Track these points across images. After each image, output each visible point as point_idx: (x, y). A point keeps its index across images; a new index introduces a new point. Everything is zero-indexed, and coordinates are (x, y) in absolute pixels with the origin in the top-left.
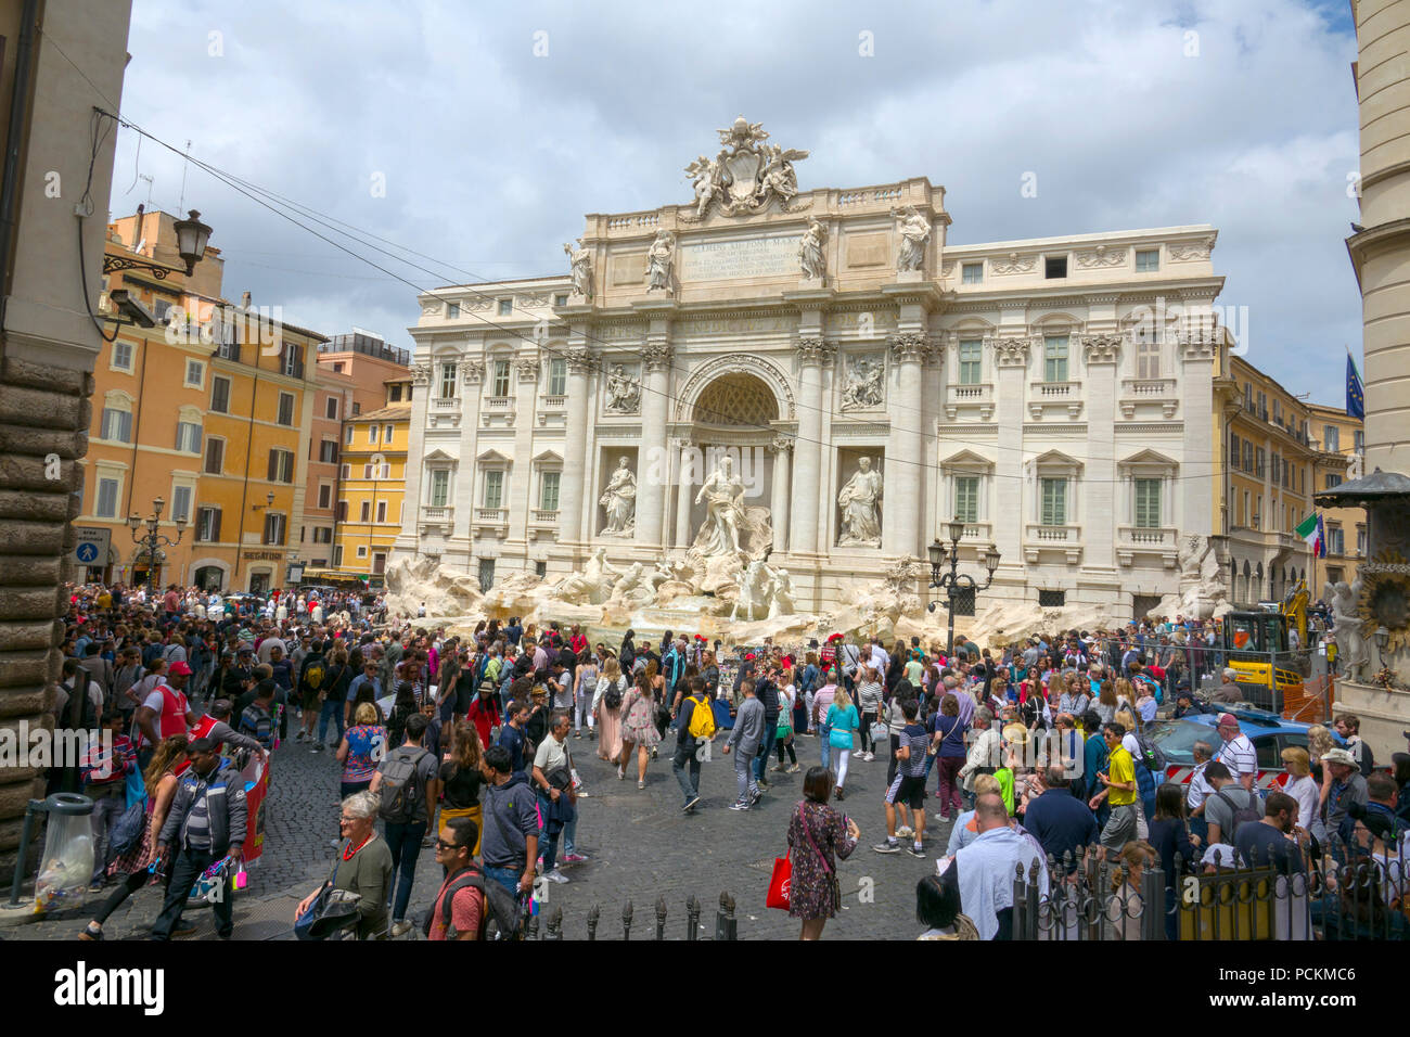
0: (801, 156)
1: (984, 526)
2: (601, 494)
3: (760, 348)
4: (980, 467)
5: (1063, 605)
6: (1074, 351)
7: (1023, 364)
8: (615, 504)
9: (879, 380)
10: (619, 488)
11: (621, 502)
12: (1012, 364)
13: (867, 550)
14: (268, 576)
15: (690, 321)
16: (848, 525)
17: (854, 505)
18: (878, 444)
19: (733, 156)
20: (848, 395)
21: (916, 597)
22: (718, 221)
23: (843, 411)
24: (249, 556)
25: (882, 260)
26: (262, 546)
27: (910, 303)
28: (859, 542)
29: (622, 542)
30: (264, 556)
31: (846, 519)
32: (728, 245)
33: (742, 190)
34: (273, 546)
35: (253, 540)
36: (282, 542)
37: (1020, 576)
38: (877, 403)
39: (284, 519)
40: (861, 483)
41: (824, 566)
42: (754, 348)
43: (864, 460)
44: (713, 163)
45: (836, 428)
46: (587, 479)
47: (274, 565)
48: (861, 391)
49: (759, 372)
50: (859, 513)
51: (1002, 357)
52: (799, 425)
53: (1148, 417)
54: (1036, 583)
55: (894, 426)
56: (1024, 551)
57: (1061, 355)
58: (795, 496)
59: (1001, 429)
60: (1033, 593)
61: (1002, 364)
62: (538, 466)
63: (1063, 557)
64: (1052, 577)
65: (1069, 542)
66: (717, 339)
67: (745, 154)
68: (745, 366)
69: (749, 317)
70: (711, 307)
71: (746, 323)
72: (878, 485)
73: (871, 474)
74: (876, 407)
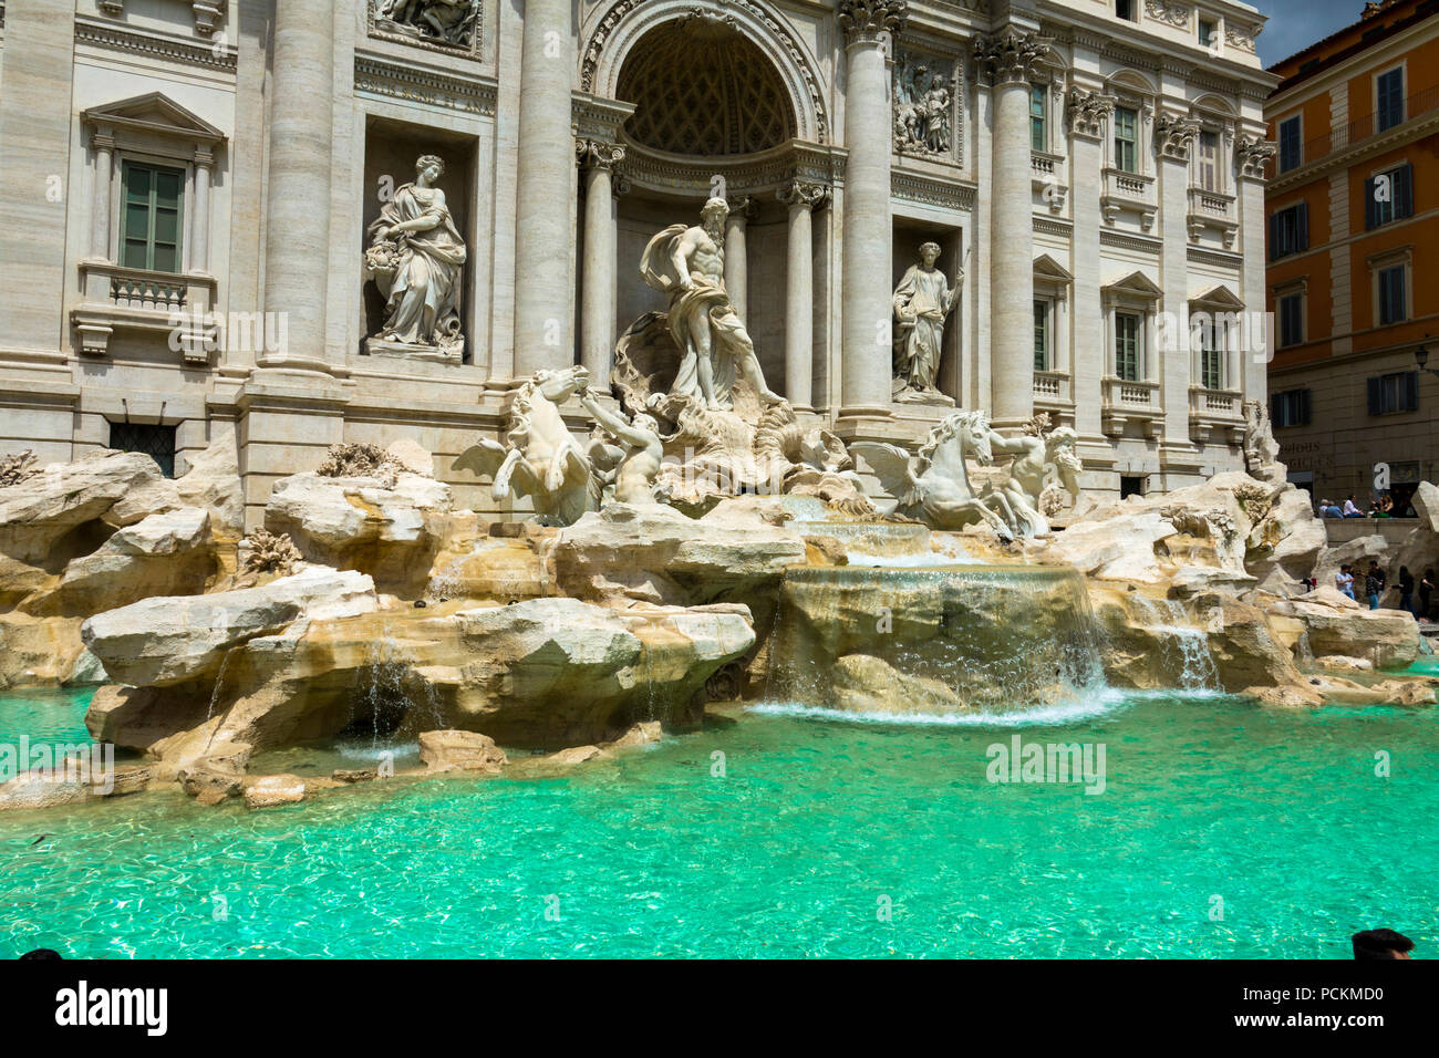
1: (1065, 378)
2: (368, 241)
4: (1057, 284)
6: (1145, 132)
7: (1099, 136)
8: (418, 274)
9: (949, 109)
10: (423, 233)
11: (437, 270)
12: (1087, 133)
13: (942, 409)
16: (910, 362)
17: (925, 327)
18: (951, 222)
20: (901, 123)
28: (924, 394)
29: (439, 372)
31: (912, 351)
37: (1110, 455)
38: (941, 150)
40: (927, 290)
43: (932, 249)
48: (923, 121)
49: (760, 34)
50: (926, 342)
51: (1078, 120)
52: (845, 160)
53: (1211, 244)
54: (1121, 467)
55: (984, 193)
56: (1106, 417)
57: (1126, 135)
58: (846, 296)
59: (1077, 232)
60: (1114, 481)
61: (1076, 130)
62: (104, 137)
63: (1143, 429)
64: (1135, 457)
65: (1151, 406)
68: (732, 12)
72: (949, 294)
73: (939, 276)
74: (942, 156)
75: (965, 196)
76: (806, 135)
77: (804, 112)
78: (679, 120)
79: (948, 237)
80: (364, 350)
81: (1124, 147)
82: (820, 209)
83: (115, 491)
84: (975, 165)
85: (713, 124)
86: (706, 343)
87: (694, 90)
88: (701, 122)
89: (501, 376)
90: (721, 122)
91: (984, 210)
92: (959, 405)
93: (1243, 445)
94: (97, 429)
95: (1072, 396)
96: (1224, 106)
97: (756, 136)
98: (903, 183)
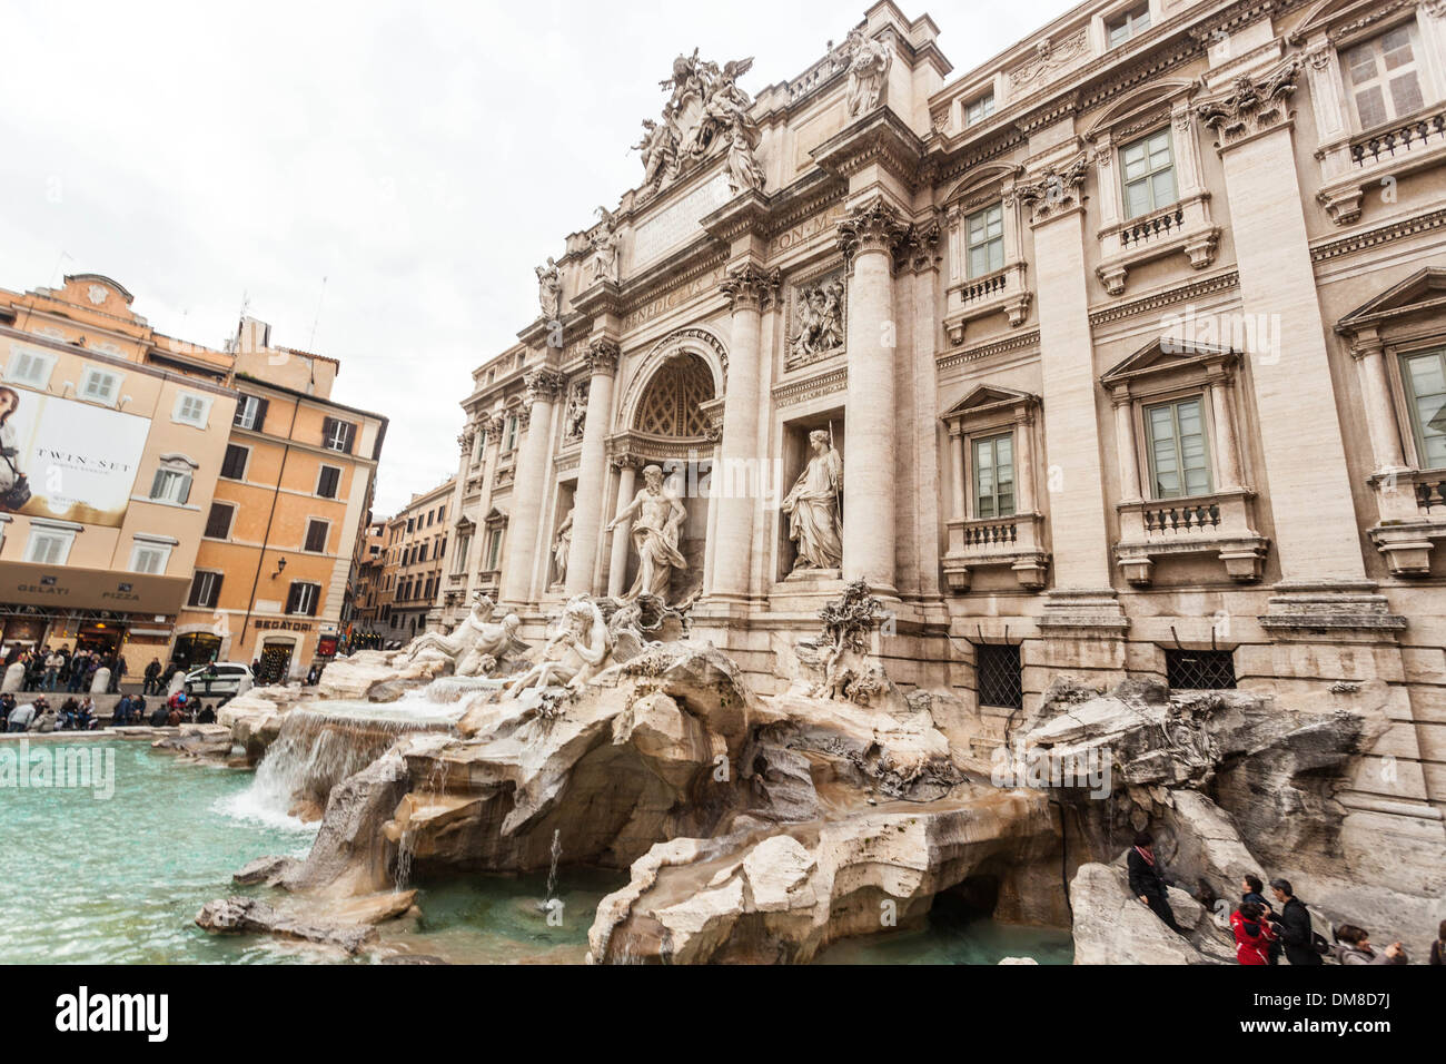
0: (748, 65)
1: (1024, 518)
3: (696, 316)
4: (1010, 408)
5: (1232, 685)
7: (1077, 204)
8: (562, 550)
9: (836, 308)
13: (820, 583)
14: (292, 647)
15: (636, 308)
18: (833, 407)
19: (681, 106)
20: (799, 345)
21: (876, 664)
22: (666, 183)
23: (789, 368)
24: (261, 624)
26: (283, 615)
27: (862, 166)
28: (809, 571)
30: (284, 626)
31: (792, 534)
32: (674, 209)
33: (688, 141)
34: (299, 615)
35: (270, 608)
36: (312, 612)
37: (1113, 617)
38: (837, 344)
39: (317, 589)
40: (816, 473)
41: (756, 613)
42: (692, 318)
43: (818, 437)
44: (661, 122)
45: (778, 395)
46: (542, 522)
47: (300, 637)
48: (816, 335)
49: (695, 345)
50: (809, 523)
51: (1037, 209)
56: (1116, 561)
59: (1043, 334)
61: (1037, 220)
63: (1220, 569)
65: (1219, 531)
66: (657, 320)
67: (689, 98)
68: (682, 344)
69: (687, 281)
70: (644, 281)
71: (685, 290)
74: (836, 351)
77: (718, 378)
95: (1044, 539)
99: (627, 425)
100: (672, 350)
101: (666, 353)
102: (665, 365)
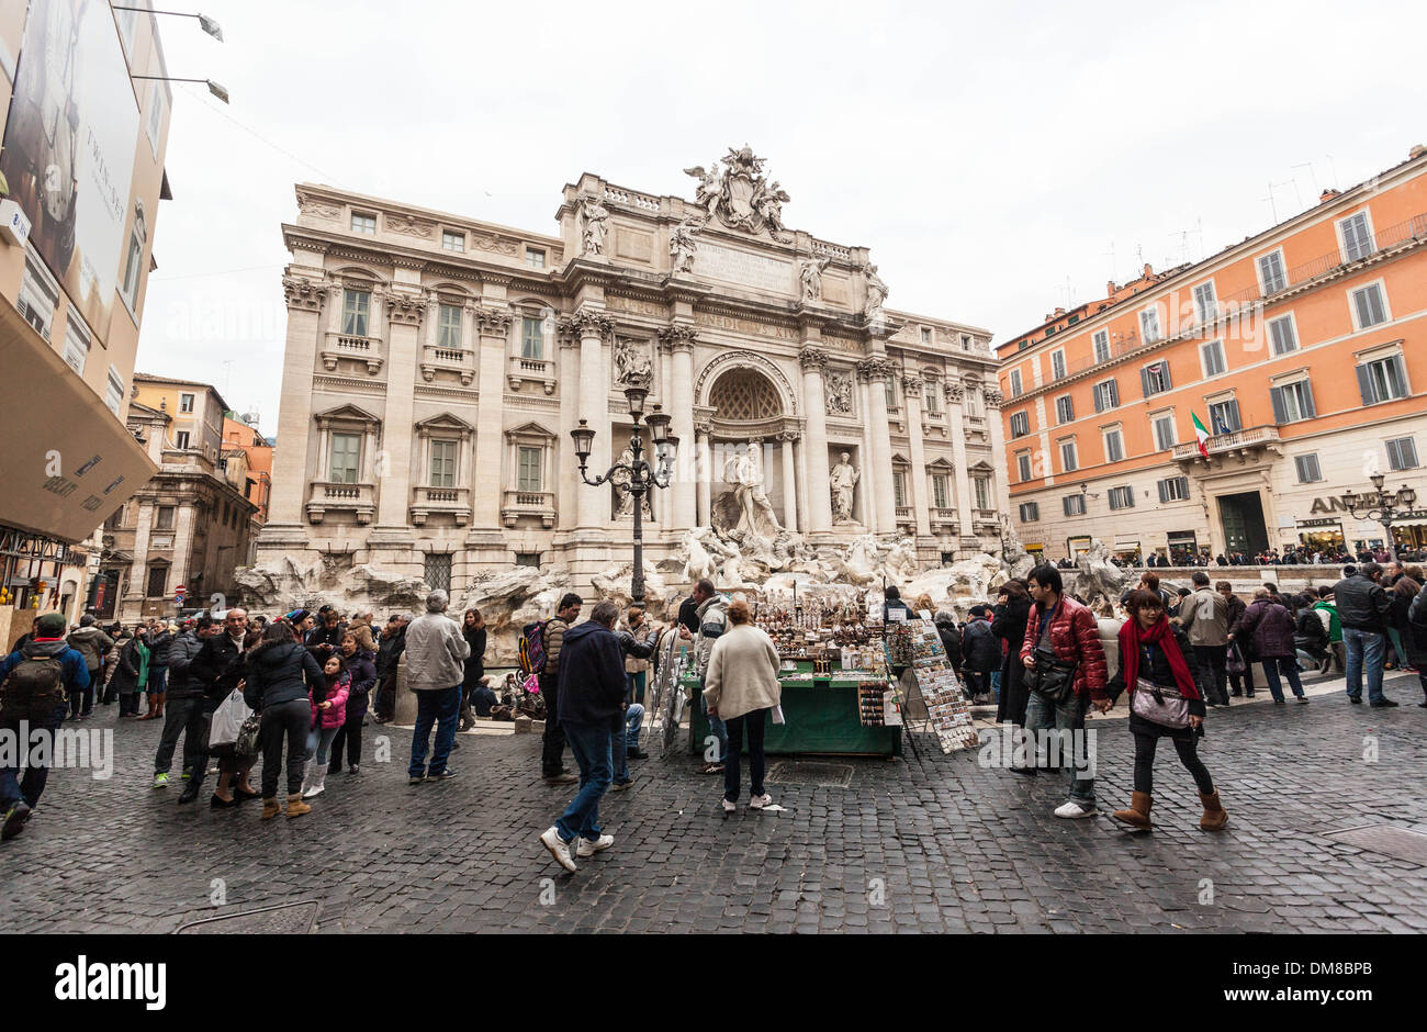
0: (786, 200)
1: (911, 507)
3: (765, 350)
4: (904, 466)
6: (940, 391)
7: (919, 396)
9: (850, 392)
12: (913, 395)
15: (704, 311)
16: (839, 507)
17: (843, 490)
18: (853, 443)
19: (735, 175)
20: (829, 402)
22: (721, 228)
25: (843, 301)
27: (879, 337)
28: (847, 522)
31: (840, 502)
32: (731, 253)
33: (741, 208)
38: (847, 410)
40: (845, 473)
42: (759, 348)
43: (846, 456)
45: (828, 427)
48: (838, 399)
49: (764, 370)
50: (846, 497)
51: (907, 390)
52: (805, 421)
53: (976, 441)
54: (941, 548)
55: (867, 430)
56: (932, 525)
57: (932, 394)
58: (809, 482)
59: (911, 440)
60: (939, 555)
61: (908, 394)
62: (514, 438)
63: (951, 529)
64: (948, 544)
65: (953, 519)
66: (730, 334)
67: (744, 178)
68: (754, 363)
69: (757, 321)
70: (732, 303)
71: (753, 325)
72: (856, 476)
73: (850, 467)
74: (848, 414)
75: (860, 430)
76: (787, 413)
77: (786, 401)
78: (731, 405)
79: (851, 449)
80: (613, 519)
81: (931, 400)
82: (795, 443)
83: (527, 583)
84: (862, 418)
85: (746, 406)
86: (750, 505)
87: (738, 393)
88: (741, 406)
89: (667, 526)
90: (750, 405)
91: (867, 437)
92: (862, 526)
93: (1000, 534)
94: (512, 557)
95: (915, 516)
96: (976, 377)
97: (766, 411)
98: (830, 427)
99: (705, 402)
100: (746, 363)
101: (739, 361)
102: (734, 370)
